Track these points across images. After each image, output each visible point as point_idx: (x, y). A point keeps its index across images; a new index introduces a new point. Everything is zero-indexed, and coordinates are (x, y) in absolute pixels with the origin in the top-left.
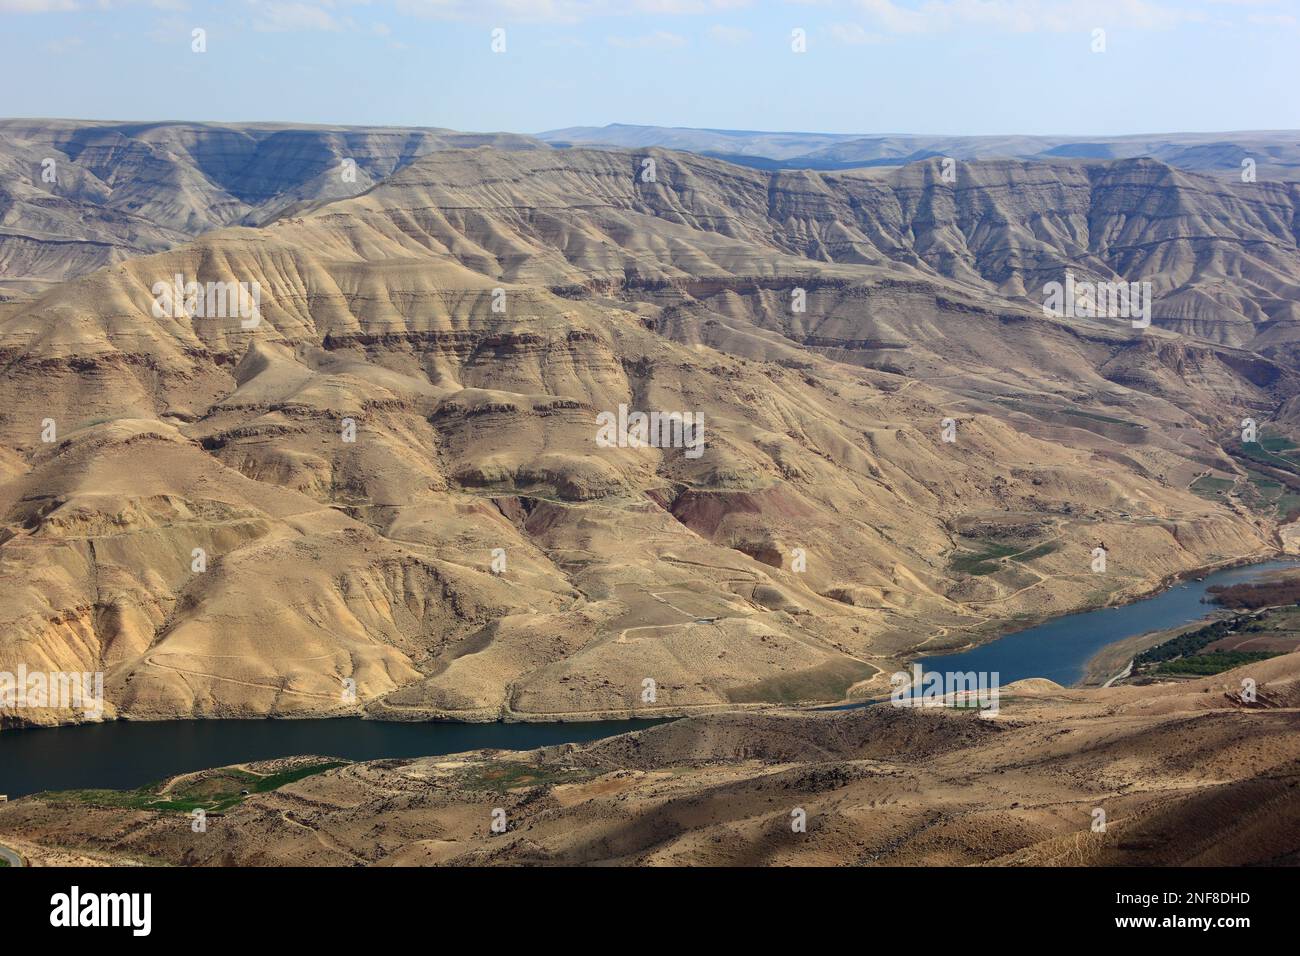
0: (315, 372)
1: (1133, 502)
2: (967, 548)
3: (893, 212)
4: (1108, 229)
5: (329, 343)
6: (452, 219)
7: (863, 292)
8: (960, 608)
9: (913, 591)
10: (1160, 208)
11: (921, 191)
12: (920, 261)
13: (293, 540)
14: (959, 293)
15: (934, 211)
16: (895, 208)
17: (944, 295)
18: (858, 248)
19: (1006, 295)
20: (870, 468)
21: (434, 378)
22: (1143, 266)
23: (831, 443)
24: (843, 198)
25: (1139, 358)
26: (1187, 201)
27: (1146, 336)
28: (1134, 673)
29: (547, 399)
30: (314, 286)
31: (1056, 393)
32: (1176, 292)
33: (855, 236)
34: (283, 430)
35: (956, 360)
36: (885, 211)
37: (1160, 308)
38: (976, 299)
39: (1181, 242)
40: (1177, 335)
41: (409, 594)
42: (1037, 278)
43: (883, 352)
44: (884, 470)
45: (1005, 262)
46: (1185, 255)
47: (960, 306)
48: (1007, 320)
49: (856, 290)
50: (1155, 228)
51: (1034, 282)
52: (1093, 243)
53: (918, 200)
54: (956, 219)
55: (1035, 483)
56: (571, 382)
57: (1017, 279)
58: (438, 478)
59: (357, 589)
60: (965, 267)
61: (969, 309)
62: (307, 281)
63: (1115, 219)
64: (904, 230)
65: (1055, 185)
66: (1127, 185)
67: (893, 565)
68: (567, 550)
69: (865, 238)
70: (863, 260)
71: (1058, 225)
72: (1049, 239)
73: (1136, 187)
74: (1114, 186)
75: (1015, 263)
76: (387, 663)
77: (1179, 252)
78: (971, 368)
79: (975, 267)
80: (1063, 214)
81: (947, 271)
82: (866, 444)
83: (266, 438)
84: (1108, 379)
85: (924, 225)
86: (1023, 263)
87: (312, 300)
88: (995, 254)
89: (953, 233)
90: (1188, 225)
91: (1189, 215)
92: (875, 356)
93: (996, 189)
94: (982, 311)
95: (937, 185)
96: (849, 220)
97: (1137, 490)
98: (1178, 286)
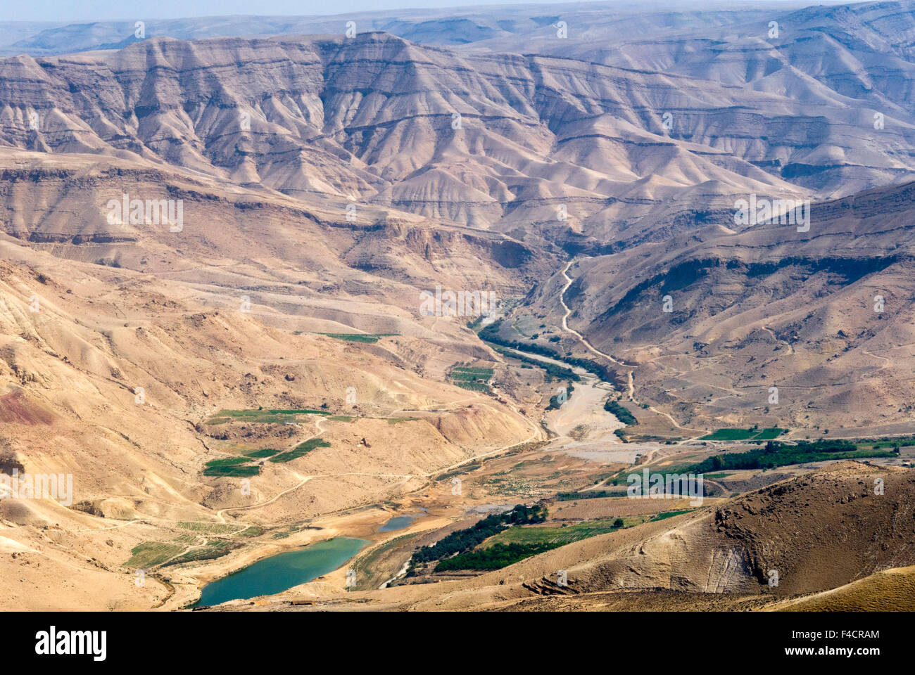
1: (393, 394)
2: (220, 452)
3: (115, 97)
4: (343, 108)
7: (87, 183)
8: (220, 517)
9: (165, 502)
10: (396, 84)
11: (144, 74)
12: (146, 149)
14: (189, 180)
15: (158, 95)
16: (116, 93)
17: (175, 183)
18: (78, 136)
19: (239, 181)
20: (112, 369)
22: (382, 147)
23: (68, 345)
24: (60, 83)
25: (385, 243)
26: (425, 77)
27: (391, 220)
28: (410, 573)
31: (300, 283)
32: (419, 172)
33: (75, 124)
35: (191, 252)
36: (106, 96)
37: (401, 190)
38: (207, 186)
39: (420, 120)
40: (423, 218)
42: (270, 163)
43: (112, 247)
44: (125, 371)
45: (236, 147)
46: (424, 133)
47: (193, 194)
48: (243, 207)
49: (81, 180)
50: (393, 106)
51: (268, 167)
52: (329, 121)
53: (141, 83)
54: (181, 103)
55: (287, 378)
57: (250, 166)
60: (194, 155)
61: (202, 197)
63: (349, 97)
64: (127, 115)
65: (285, 63)
66: (363, 60)
67: (143, 473)
69: (84, 125)
70: (86, 150)
71: (289, 106)
72: (282, 121)
73: (370, 62)
74: (348, 62)
75: (247, 148)
77: (420, 131)
78: (207, 261)
79: (204, 153)
80: (295, 93)
81: (174, 159)
82: (104, 344)
84: (354, 267)
85: (148, 109)
86: (255, 147)
88: (225, 138)
89: (179, 117)
90: (427, 101)
91: (428, 91)
92: (107, 250)
93: (223, 69)
94: (216, 198)
95: (160, 67)
96: (67, 107)
97: (396, 382)
98: (419, 166)
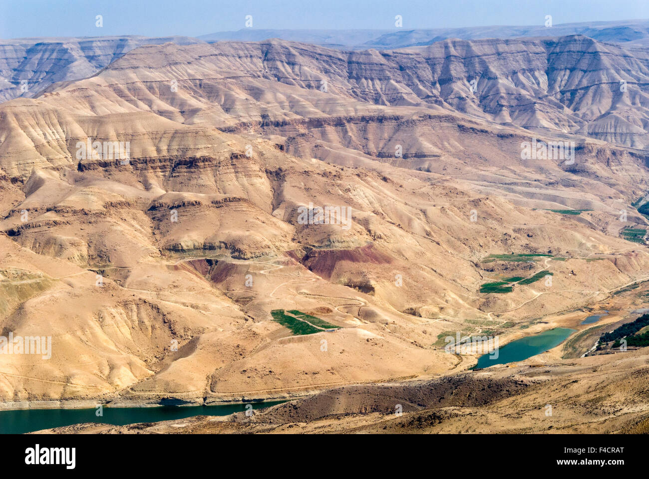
0: (73, 186)
1: (589, 245)
2: (489, 279)
3: (427, 74)
4: (559, 79)
5: (81, 167)
6: (150, 88)
7: (411, 123)
8: (489, 317)
9: (457, 307)
10: (590, 65)
11: (443, 60)
12: (445, 104)
13: (67, 291)
14: (470, 121)
15: (452, 72)
16: (427, 71)
17: (462, 123)
18: (405, 96)
19: (499, 122)
20: (426, 231)
21: (147, 187)
22: (582, 101)
23: (400, 217)
24: (394, 65)
25: (584, 157)
26: (605, 61)
27: (587, 144)
28: (599, 348)
29: (220, 197)
30: (69, 133)
31: (535, 181)
32: (603, 116)
33: (403, 89)
34: (56, 223)
35: (472, 163)
36: (421, 73)
37: (593, 127)
38: (481, 125)
39: (603, 86)
40: (606, 142)
41: (141, 322)
42: (517, 111)
43: (426, 160)
44: (434, 232)
45: (498, 102)
46: (606, 94)
47: (473, 129)
48: (502, 136)
49: (407, 122)
50: (587, 78)
51: (516, 113)
52: (551, 86)
53: (441, 65)
54: (465, 77)
55: (528, 236)
56: (234, 185)
57: (506, 113)
58: (154, 249)
59: (108, 320)
60: (473, 107)
61: (478, 131)
62: (65, 130)
63: (562, 73)
64: (434, 84)
65: (525, 53)
66: (570, 51)
67: (445, 291)
68: (238, 290)
69: (409, 90)
70: (410, 104)
71: (528, 78)
72: (524, 87)
73: (574, 52)
74: (561, 52)
75: (504, 102)
76: (130, 365)
77: (603, 92)
78: (482, 168)
79: (479, 106)
80: (531, 70)
81: (462, 109)
82: (422, 216)
83: (46, 228)
84: (566, 171)
85: (446, 80)
86: (509, 102)
87: (69, 141)
88: (491, 97)
89: (464, 85)
90: (607, 75)
91: (607, 69)
92: (423, 162)
93: (489, 57)
94: (486, 132)
95: (453, 56)
96: (398, 80)
97: (591, 238)
98: (603, 112)
